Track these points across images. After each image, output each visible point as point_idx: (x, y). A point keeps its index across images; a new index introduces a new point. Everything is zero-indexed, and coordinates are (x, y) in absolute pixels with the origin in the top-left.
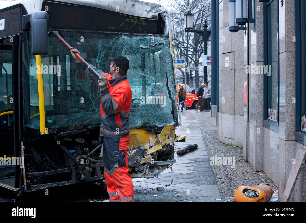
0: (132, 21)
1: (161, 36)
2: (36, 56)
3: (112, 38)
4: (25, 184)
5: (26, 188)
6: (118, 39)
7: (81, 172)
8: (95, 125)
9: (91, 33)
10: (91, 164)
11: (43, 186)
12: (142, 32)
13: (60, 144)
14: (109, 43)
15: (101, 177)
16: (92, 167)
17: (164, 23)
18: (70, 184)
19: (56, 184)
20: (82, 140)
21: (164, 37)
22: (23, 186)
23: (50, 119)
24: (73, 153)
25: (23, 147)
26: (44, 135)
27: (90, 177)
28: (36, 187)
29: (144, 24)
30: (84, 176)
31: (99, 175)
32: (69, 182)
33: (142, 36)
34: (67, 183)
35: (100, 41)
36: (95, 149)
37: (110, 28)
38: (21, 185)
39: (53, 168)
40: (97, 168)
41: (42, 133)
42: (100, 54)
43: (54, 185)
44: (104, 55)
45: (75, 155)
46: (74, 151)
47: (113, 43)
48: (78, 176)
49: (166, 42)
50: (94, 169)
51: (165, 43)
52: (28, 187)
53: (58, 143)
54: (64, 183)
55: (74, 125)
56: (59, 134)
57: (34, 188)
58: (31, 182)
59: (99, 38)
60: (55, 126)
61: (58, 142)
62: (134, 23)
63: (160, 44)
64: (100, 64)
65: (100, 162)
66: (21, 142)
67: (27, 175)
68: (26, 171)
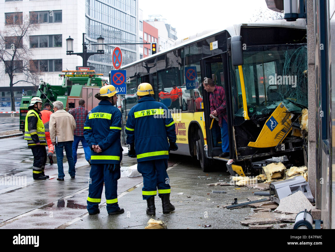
2: (238, 66)
3: (296, 48)
4: (237, 156)
5: (237, 159)
6: (301, 48)
9: (279, 46)
11: (249, 157)
13: (259, 126)
14: (293, 52)
15: (293, 150)
18: (268, 155)
19: (258, 155)
23: (251, 110)
25: (234, 130)
26: (247, 120)
28: (244, 157)
31: (291, 148)
32: (268, 153)
35: (287, 51)
37: (295, 40)
40: (289, 143)
41: (246, 119)
42: (287, 61)
43: (257, 156)
44: (290, 61)
47: (297, 52)
52: (239, 158)
54: (264, 154)
55: (269, 113)
56: (258, 120)
58: (241, 154)
59: (286, 49)
60: (255, 114)
61: (258, 125)
64: (287, 68)
65: (292, 139)
66: (232, 127)
67: (237, 149)
68: (237, 147)
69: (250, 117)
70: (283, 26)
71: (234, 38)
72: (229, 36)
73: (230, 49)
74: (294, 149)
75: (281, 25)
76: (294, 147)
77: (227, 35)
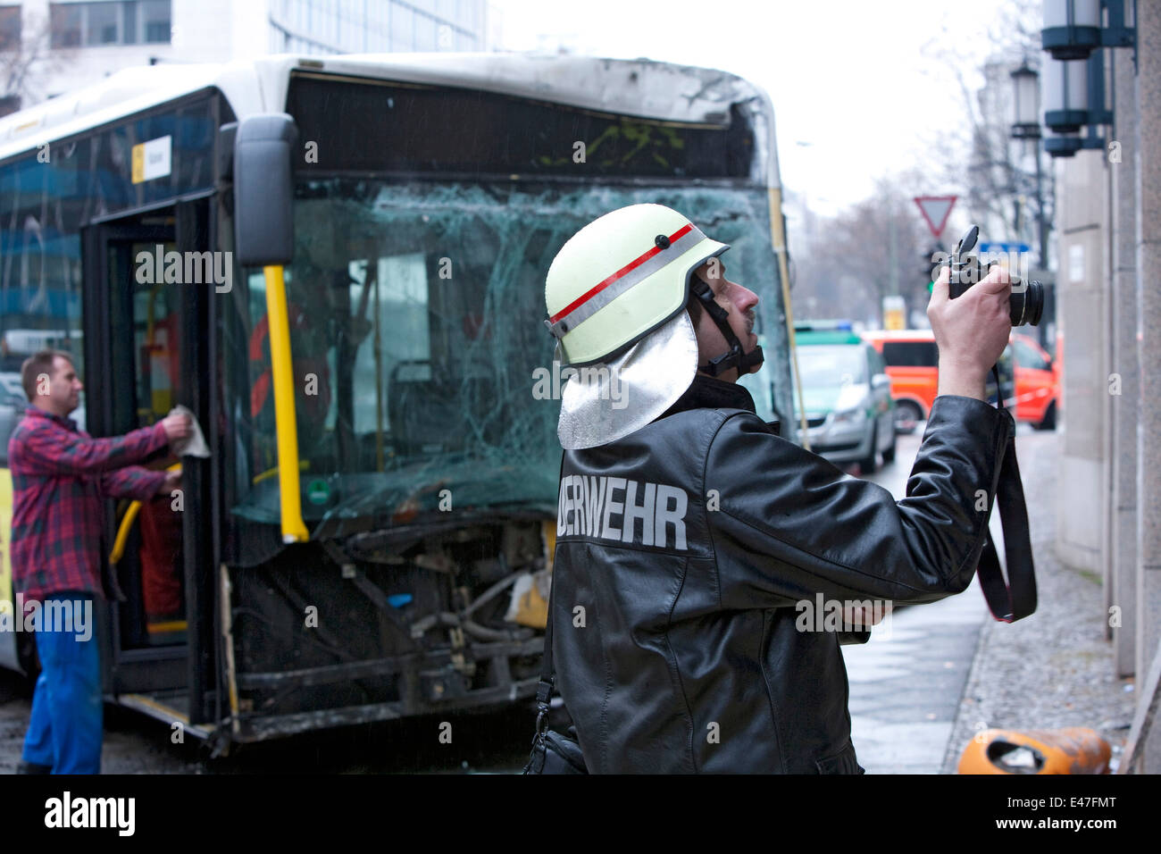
0: (631, 134)
1: (738, 187)
2: (265, 268)
4: (235, 712)
5: (236, 727)
6: (576, 200)
7: (433, 673)
8: (486, 509)
10: (475, 646)
11: (297, 721)
12: (669, 174)
13: (353, 575)
15: (509, 691)
16: (478, 655)
17: (751, 137)
18: (392, 715)
19: (341, 714)
20: (440, 563)
21: (750, 188)
22: (227, 721)
23: (319, 489)
24: (404, 607)
25: (226, 585)
26: (294, 543)
27: (468, 691)
28: (272, 725)
29: (677, 143)
30: (445, 686)
31: (503, 682)
32: (391, 708)
33: (667, 187)
34: (384, 712)
36: (491, 593)
37: (546, 160)
38: (223, 717)
39: (337, 659)
40: (496, 659)
41: (287, 538)
42: (506, 255)
44: (521, 258)
45: (410, 614)
46: (406, 599)
48: (424, 686)
49: (757, 208)
50: (484, 665)
51: (750, 211)
52: (246, 724)
53: (349, 572)
54: (371, 713)
56: (351, 541)
57: (266, 727)
58: (255, 708)
60: (339, 511)
61: (346, 568)
62: (636, 141)
63: (734, 216)
65: (507, 638)
66: (219, 568)
67: (239, 682)
68: (240, 668)
69: (310, 525)
70: (499, 83)
71: (255, 125)
72: (228, 114)
73: (229, 177)
74: (519, 689)
75: (489, 82)
76: (517, 678)
77: (215, 111)
